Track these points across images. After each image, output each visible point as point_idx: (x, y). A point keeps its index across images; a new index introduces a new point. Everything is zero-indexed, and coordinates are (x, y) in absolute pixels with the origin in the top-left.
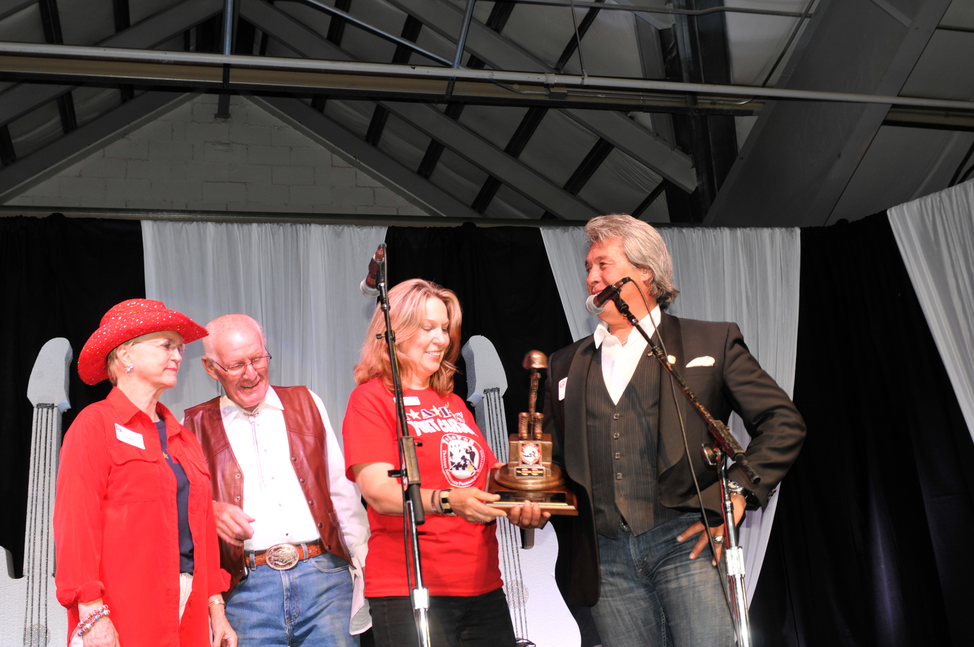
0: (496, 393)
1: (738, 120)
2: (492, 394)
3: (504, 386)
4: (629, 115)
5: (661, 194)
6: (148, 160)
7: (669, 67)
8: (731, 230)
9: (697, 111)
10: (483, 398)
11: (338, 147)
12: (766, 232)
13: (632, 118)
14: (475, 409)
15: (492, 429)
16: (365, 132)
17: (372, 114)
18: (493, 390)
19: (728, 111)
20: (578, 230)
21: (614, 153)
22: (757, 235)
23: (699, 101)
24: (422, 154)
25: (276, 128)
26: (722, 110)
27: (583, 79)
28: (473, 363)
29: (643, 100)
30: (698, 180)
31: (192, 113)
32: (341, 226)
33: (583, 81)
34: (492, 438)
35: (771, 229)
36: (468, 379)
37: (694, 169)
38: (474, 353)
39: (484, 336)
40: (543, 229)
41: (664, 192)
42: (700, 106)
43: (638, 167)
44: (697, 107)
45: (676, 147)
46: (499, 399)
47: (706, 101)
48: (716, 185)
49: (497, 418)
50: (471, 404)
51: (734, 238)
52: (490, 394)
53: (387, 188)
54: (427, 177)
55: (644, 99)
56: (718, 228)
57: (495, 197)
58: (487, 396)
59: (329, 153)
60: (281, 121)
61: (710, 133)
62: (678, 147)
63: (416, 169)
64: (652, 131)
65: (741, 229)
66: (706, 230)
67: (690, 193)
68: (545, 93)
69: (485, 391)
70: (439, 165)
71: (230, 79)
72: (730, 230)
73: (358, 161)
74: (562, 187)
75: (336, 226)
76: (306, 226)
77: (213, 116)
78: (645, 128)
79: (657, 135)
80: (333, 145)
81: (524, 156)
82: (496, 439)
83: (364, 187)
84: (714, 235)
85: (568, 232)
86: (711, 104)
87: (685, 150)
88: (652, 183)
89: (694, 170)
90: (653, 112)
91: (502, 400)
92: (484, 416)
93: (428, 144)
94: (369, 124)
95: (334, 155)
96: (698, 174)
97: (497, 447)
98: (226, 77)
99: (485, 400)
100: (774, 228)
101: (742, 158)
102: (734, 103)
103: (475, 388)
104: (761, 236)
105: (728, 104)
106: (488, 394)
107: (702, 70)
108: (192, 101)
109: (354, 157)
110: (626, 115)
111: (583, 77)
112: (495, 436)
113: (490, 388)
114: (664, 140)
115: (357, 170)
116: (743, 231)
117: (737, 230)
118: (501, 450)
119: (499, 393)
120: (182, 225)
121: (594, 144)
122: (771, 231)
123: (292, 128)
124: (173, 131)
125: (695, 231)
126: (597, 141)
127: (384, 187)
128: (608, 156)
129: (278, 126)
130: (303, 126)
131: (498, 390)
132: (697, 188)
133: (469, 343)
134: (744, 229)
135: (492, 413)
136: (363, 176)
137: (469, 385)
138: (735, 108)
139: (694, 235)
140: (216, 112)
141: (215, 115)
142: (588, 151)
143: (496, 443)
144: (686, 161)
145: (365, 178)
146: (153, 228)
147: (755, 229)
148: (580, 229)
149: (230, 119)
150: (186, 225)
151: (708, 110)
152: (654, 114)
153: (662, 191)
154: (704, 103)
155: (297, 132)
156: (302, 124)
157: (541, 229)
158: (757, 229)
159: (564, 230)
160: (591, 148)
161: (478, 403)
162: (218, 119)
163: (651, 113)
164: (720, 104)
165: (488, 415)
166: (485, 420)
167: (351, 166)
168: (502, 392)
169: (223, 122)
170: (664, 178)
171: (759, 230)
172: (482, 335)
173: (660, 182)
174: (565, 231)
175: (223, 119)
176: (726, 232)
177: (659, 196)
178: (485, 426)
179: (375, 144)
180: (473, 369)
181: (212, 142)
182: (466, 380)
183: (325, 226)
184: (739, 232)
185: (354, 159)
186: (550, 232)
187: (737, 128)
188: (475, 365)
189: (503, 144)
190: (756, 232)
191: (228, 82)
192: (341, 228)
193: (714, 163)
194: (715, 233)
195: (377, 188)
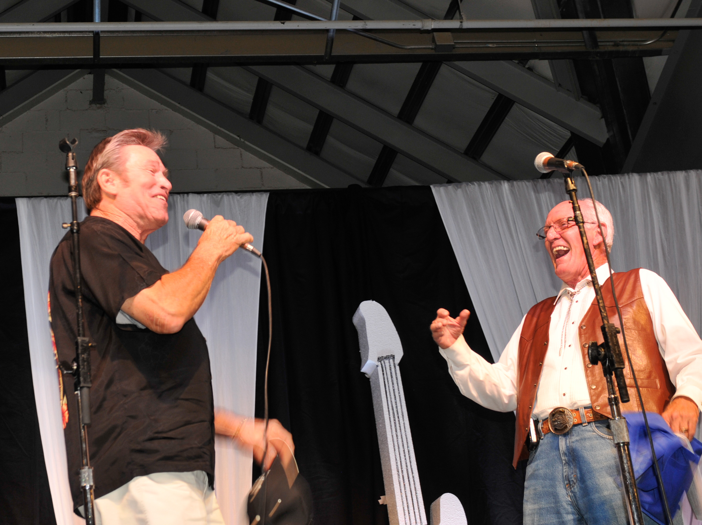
0: (391, 360)
1: (647, 61)
2: (387, 361)
3: (399, 354)
4: (527, 66)
5: (571, 151)
6: (22, 153)
7: (564, 10)
8: (641, 176)
9: (599, 55)
10: (377, 366)
11: (220, 127)
12: (680, 176)
13: (530, 69)
14: (370, 380)
15: (389, 399)
16: (248, 109)
17: (254, 89)
18: (387, 357)
19: (634, 52)
20: (472, 186)
21: (516, 109)
22: (670, 180)
23: (599, 44)
24: (310, 128)
25: (154, 111)
26: (626, 52)
27: (461, 22)
28: (365, 330)
29: (537, 46)
30: (609, 131)
31: (66, 101)
32: (219, 195)
33: (461, 25)
34: (388, 408)
35: (686, 172)
36: (361, 348)
37: (603, 119)
38: (366, 319)
39: (376, 301)
40: (434, 187)
41: (573, 149)
42: (601, 49)
43: (542, 123)
44: (598, 50)
45: (582, 97)
46: (395, 367)
47: (608, 44)
48: (630, 136)
49: (393, 387)
50: (366, 375)
51: (644, 184)
52: (384, 362)
53: (275, 168)
54: (317, 153)
55: (539, 45)
56: (626, 174)
57: (391, 169)
58: (381, 364)
59: (211, 134)
60: (160, 104)
61: (617, 79)
62: (583, 96)
63: (305, 145)
64: (553, 82)
65: (652, 173)
66: (612, 178)
67: (601, 146)
68: (431, 47)
69: (380, 359)
70: (330, 140)
71: (101, 53)
72: (639, 175)
73: (242, 140)
74: (463, 152)
75: (215, 195)
76: (184, 196)
77: (88, 102)
78: (545, 79)
79: (560, 85)
80: (215, 126)
81: (419, 121)
82: (393, 409)
83: (251, 168)
84: (622, 183)
85: (460, 188)
86: (614, 46)
87: (592, 99)
88: (560, 139)
89: (603, 121)
90: (551, 59)
91: (398, 368)
92: (379, 386)
93: (316, 117)
94: (252, 100)
95: (218, 137)
96: (608, 124)
97: (394, 417)
98: (96, 50)
99: (380, 368)
100: (689, 171)
101: (655, 103)
102: (639, 43)
103: (368, 356)
104: (674, 180)
105: (633, 45)
106: (382, 362)
107: (600, 10)
108: (65, 89)
109: (238, 136)
110: (524, 66)
111: (461, 20)
112: (392, 406)
113: (385, 355)
114: (568, 90)
115: (242, 149)
116: (654, 176)
117: (647, 175)
118: (399, 421)
119: (394, 360)
120: (57, 203)
121: (492, 102)
122: (686, 174)
123: (171, 110)
124: (47, 120)
125: (601, 179)
126: (495, 98)
127: (272, 166)
128: (509, 114)
129: (156, 109)
130: (182, 107)
131: (393, 357)
132: (608, 140)
133: (359, 309)
134: (655, 174)
135: (388, 382)
136: (249, 156)
137: (362, 355)
138: (641, 48)
139: (599, 184)
140: (91, 98)
141: (90, 101)
142: (487, 110)
143: (394, 413)
144: (595, 112)
145: (251, 159)
146: (28, 206)
147: (668, 173)
148: (474, 185)
149: (106, 105)
150: (61, 201)
151: (611, 53)
152: (553, 60)
153: (572, 147)
154: (606, 45)
155: (176, 114)
156: (181, 105)
157: (431, 186)
158: (669, 172)
159: (457, 186)
160: (490, 106)
161: (372, 374)
162: (94, 105)
163: (550, 61)
164: (624, 45)
165: (383, 384)
166: (380, 390)
167: (236, 147)
168: (398, 359)
169: (99, 108)
170: (572, 133)
171: (673, 174)
172: (373, 300)
173: (568, 137)
174: (458, 188)
175: (98, 105)
176: (636, 177)
177: (569, 153)
178: (381, 396)
179: (259, 122)
180: (366, 337)
181: (87, 130)
182: (359, 350)
183: (203, 195)
184: (650, 177)
185: (238, 138)
186: (442, 189)
187: (647, 71)
188: (367, 331)
189: (396, 110)
190: (669, 176)
191: (99, 56)
192: (220, 196)
193: (625, 111)
194: (622, 180)
195: (264, 168)
